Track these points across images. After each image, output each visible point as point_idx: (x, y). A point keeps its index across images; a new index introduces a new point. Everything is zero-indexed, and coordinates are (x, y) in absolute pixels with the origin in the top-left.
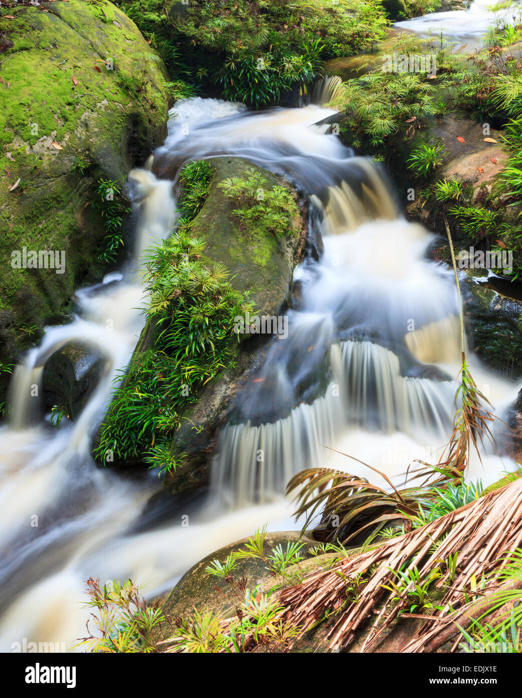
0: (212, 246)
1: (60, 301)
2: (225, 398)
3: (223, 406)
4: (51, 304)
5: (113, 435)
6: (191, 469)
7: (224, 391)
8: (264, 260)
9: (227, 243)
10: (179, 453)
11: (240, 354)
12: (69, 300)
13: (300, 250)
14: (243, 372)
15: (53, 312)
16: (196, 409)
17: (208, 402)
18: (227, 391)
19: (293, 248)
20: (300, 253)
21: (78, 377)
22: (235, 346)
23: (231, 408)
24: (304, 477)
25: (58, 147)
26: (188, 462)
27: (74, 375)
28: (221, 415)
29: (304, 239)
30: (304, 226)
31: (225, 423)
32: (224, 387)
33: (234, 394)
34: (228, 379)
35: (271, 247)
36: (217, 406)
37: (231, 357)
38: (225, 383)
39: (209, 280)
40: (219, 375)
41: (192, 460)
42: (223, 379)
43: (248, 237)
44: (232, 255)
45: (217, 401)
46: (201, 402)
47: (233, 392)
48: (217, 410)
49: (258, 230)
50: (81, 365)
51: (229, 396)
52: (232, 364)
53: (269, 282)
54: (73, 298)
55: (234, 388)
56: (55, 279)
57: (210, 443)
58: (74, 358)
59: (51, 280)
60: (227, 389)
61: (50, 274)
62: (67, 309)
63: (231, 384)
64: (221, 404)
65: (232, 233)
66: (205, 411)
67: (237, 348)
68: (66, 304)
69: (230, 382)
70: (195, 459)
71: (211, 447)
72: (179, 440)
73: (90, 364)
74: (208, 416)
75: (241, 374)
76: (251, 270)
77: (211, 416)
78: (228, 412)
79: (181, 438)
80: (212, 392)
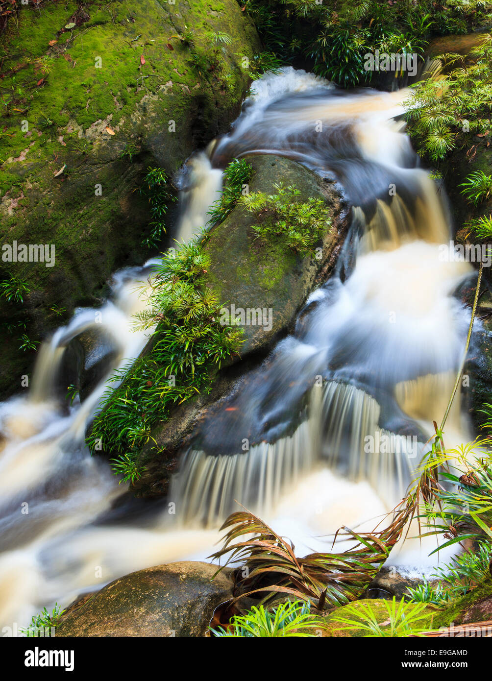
0: (221, 262)
1: (94, 285)
2: (192, 422)
3: (189, 430)
4: (84, 287)
5: (103, 430)
6: (155, 480)
8: (272, 283)
9: (236, 260)
10: (142, 466)
11: (220, 380)
12: (104, 283)
13: (326, 268)
14: (219, 398)
15: (84, 295)
16: (165, 427)
17: (178, 422)
18: (196, 416)
19: (318, 266)
20: (325, 271)
21: (86, 369)
22: (215, 372)
24: (234, 521)
25: (111, 132)
26: (151, 474)
27: (84, 362)
28: (185, 439)
29: (336, 255)
30: (340, 241)
31: (188, 446)
32: (195, 411)
33: (201, 419)
34: (200, 404)
35: (287, 267)
36: (182, 429)
37: (207, 383)
38: (197, 407)
39: (197, 305)
40: (194, 398)
41: (155, 472)
42: (196, 403)
43: (262, 255)
44: (238, 275)
45: (184, 425)
46: (171, 421)
47: (203, 417)
48: (182, 433)
49: (278, 247)
50: (92, 355)
51: (197, 421)
52: (208, 390)
54: (108, 282)
55: (204, 414)
56: (90, 264)
57: (171, 462)
58: (88, 347)
59: (86, 265)
60: (196, 414)
61: (85, 259)
62: (100, 292)
63: (203, 409)
64: (187, 428)
65: (246, 250)
66: (172, 432)
67: (217, 374)
68: (100, 287)
69: (202, 407)
70: (158, 472)
71: (171, 466)
72: (144, 453)
73: (101, 355)
74: (173, 437)
75: (216, 400)
76: (253, 293)
77: (175, 438)
78: (192, 436)
79: (146, 453)
80: (183, 415)
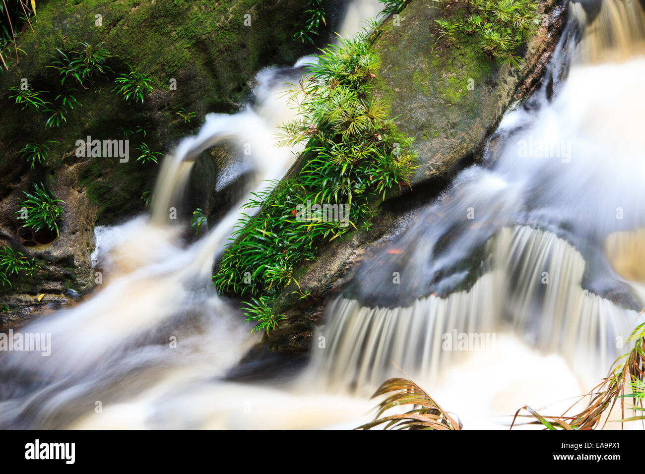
0: (394, 65)
1: (232, 86)
2: (346, 264)
3: (341, 274)
4: (219, 88)
5: (234, 266)
6: (294, 332)
7: (347, 255)
8: (458, 95)
9: (414, 63)
10: (281, 313)
11: (383, 214)
12: (244, 85)
13: (529, 81)
14: (379, 237)
15: (220, 98)
16: (311, 267)
17: (325, 263)
18: (351, 257)
19: (519, 77)
20: (528, 84)
21: (217, 190)
22: (378, 203)
23: (349, 278)
24: (390, 388)
26: (291, 324)
27: (215, 181)
28: (335, 284)
29: (543, 65)
30: (550, 46)
31: (337, 294)
32: (349, 251)
33: (357, 262)
34: (356, 243)
35: (478, 75)
36: (332, 272)
37: (367, 217)
38: (352, 246)
39: (360, 118)
40: (349, 235)
41: (296, 323)
42: (351, 241)
43: (447, 59)
44: (415, 83)
45: (335, 267)
46: (319, 261)
47: (359, 259)
48: (332, 277)
49: (468, 50)
50: (225, 174)
51: (351, 263)
52: (367, 225)
53: (454, 125)
54: (250, 84)
55: (360, 255)
56: (229, 59)
57: (316, 311)
58: (221, 163)
59: (223, 60)
60: (351, 254)
61: (223, 52)
62: (239, 96)
63: (359, 249)
64: (338, 271)
65: (427, 52)
66: (319, 274)
67: (379, 207)
68: (239, 89)
69: (358, 246)
70: (299, 322)
71: (316, 316)
72: (283, 298)
73: (236, 174)
74: (320, 281)
75: (376, 239)
76: (433, 106)
77: (323, 282)
78: (344, 282)
79: (286, 298)
80: (334, 254)
